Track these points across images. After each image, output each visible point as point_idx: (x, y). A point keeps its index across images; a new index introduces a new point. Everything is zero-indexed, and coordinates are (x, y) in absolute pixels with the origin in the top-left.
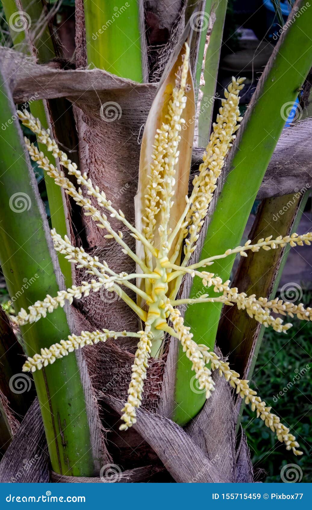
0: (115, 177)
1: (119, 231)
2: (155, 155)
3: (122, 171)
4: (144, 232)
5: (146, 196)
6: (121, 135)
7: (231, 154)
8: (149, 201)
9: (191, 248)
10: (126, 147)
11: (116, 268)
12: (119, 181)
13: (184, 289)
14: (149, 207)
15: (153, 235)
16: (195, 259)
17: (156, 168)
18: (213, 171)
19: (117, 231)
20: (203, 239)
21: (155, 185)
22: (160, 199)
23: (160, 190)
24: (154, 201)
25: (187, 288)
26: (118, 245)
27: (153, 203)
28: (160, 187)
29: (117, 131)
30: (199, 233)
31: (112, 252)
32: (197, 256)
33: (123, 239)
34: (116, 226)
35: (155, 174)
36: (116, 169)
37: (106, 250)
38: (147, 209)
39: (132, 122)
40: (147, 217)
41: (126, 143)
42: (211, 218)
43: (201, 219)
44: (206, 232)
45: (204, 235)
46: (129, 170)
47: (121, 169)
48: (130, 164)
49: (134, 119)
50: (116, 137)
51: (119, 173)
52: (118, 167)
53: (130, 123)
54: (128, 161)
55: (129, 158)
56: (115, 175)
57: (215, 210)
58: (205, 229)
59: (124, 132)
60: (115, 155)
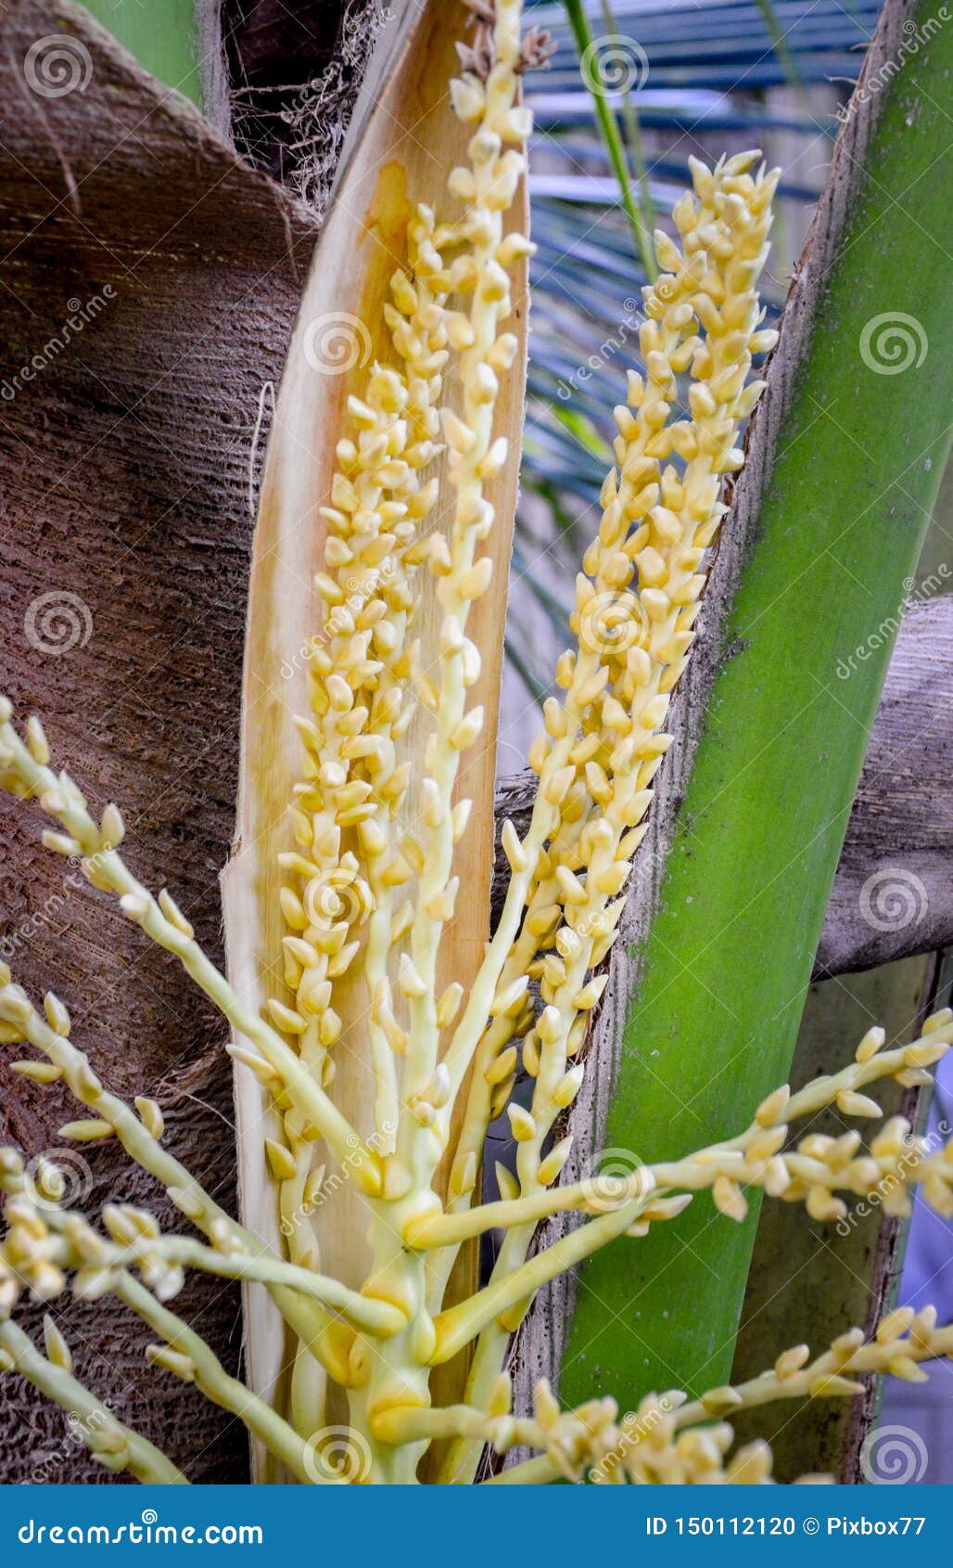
1: (140, 1097)
6: (126, 537)
7: (724, 561)
10: (156, 611)
14: (299, 932)
20: (603, 1097)
30: (578, 1058)
39: (181, 470)
40: (292, 1001)
41: (153, 584)
42: (637, 957)
43: (589, 971)
44: (614, 1049)
45: (609, 1070)
46: (173, 750)
47: (132, 742)
48: (177, 715)
49: (188, 457)
50: (100, 550)
51: (119, 768)
52: (113, 729)
53: (171, 474)
54: (168, 700)
55: (172, 682)
56: (102, 774)
57: (657, 912)
58: (610, 1031)
59: (141, 523)
60: (98, 658)
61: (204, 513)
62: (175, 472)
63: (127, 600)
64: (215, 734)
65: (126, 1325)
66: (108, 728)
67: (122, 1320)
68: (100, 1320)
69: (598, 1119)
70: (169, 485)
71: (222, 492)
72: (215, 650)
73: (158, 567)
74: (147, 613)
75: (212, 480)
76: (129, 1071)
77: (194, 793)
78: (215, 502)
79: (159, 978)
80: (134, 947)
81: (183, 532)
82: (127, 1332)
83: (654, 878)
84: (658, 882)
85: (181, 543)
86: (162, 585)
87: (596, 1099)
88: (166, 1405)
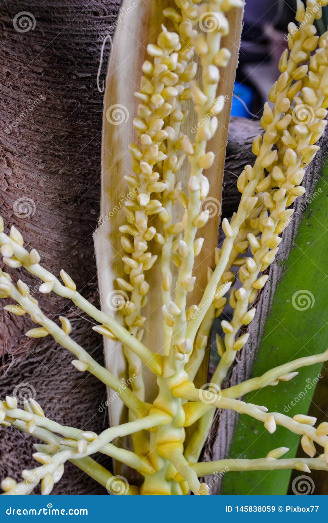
0: (41, 189)
1: (61, 318)
2: (143, 120)
3: (56, 172)
4: (121, 314)
5: (123, 229)
6: (47, 78)
8: (131, 238)
9: (236, 340)
10: (63, 110)
11: (59, 400)
12: (50, 196)
13: (219, 430)
14: (130, 255)
15: (144, 319)
16: (245, 363)
17: (147, 156)
18: (294, 149)
19: (57, 317)
20: (264, 317)
21: (144, 200)
22: (158, 232)
23: (157, 211)
24: (144, 238)
25: (226, 428)
26: (59, 348)
27: (142, 245)
28: (157, 203)
29: (36, 69)
30: (253, 305)
31: (46, 367)
32: (248, 356)
33: (70, 335)
34: (53, 303)
35: (144, 171)
36: (41, 167)
37: (32, 363)
38: (126, 259)
39: (74, 43)
40: (127, 278)
41: (61, 98)
42: (283, 266)
43: (260, 273)
44: (270, 300)
45: (267, 307)
46: (74, 167)
47: (54, 166)
48: (75, 151)
49: (77, 35)
50: (35, 84)
51: (49, 178)
52: (45, 162)
53: (69, 45)
54: (71, 146)
55: (72, 138)
56: (41, 182)
57: (293, 248)
58: (268, 294)
59: (54, 70)
60: (36, 131)
61: (85, 61)
62: (70, 44)
63: (49, 106)
64: (94, 156)
65: (59, 393)
66: (43, 162)
67: (58, 391)
68: (48, 391)
69: (261, 326)
70: (68, 51)
71: (95, 50)
72: (92, 122)
73: (63, 90)
74: (59, 111)
75: (89, 45)
76: (58, 299)
77: (84, 183)
78: (91, 55)
79: (70, 261)
80: (58, 251)
81: (75, 72)
82: (60, 395)
83: (293, 234)
84: (294, 237)
85: (74, 77)
86: (65, 97)
87: (260, 319)
88: (77, 418)
